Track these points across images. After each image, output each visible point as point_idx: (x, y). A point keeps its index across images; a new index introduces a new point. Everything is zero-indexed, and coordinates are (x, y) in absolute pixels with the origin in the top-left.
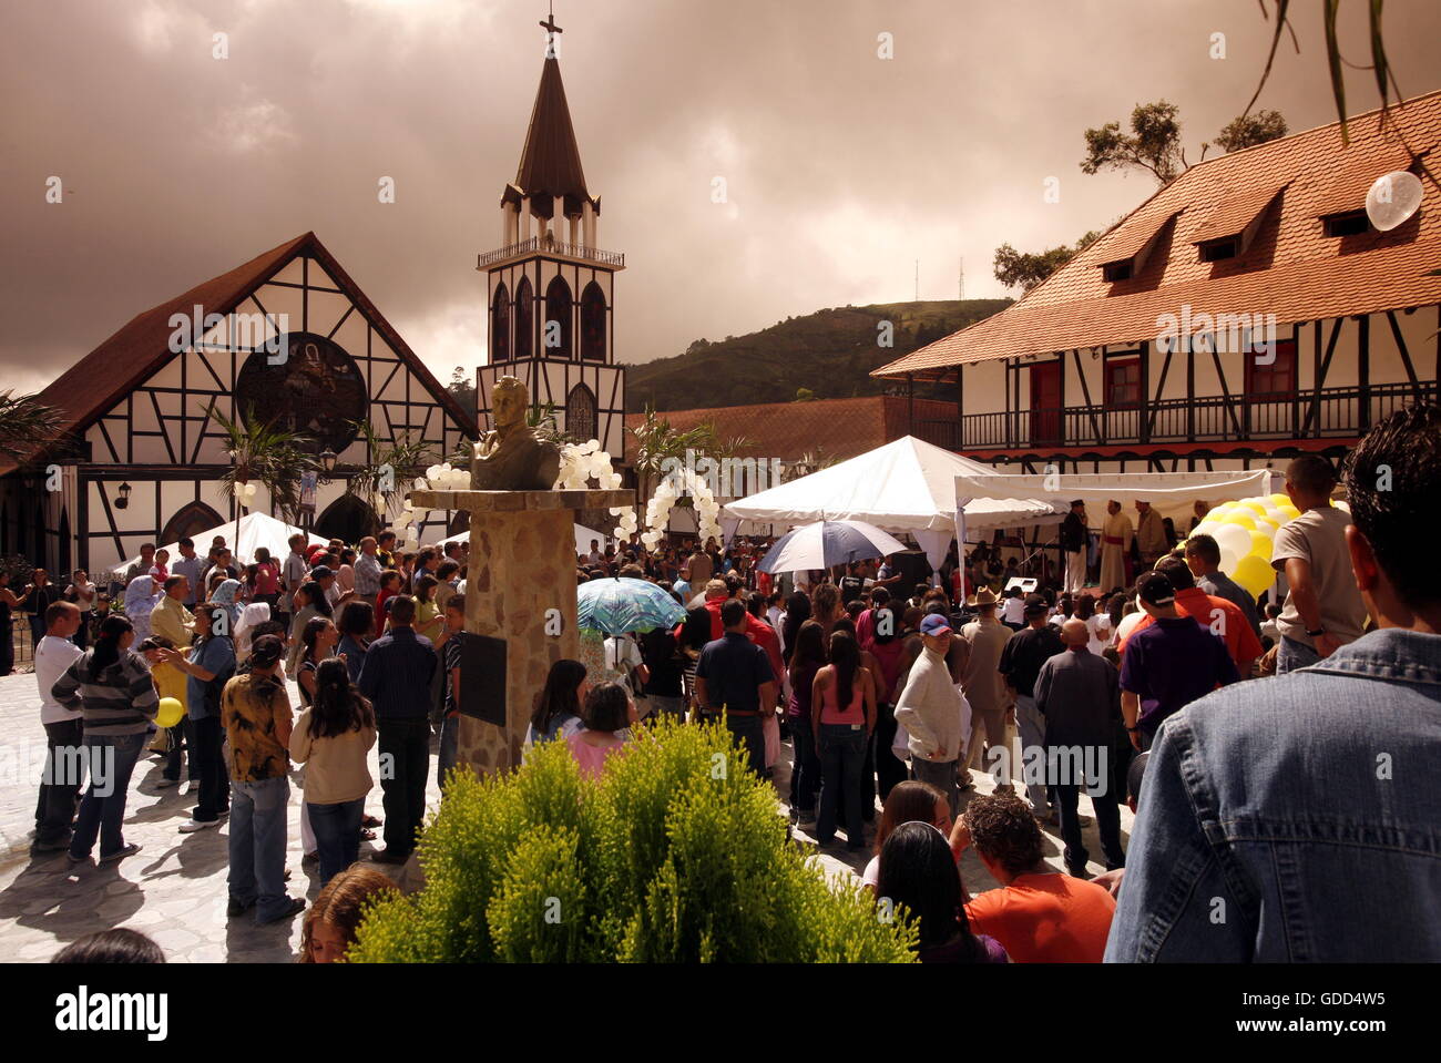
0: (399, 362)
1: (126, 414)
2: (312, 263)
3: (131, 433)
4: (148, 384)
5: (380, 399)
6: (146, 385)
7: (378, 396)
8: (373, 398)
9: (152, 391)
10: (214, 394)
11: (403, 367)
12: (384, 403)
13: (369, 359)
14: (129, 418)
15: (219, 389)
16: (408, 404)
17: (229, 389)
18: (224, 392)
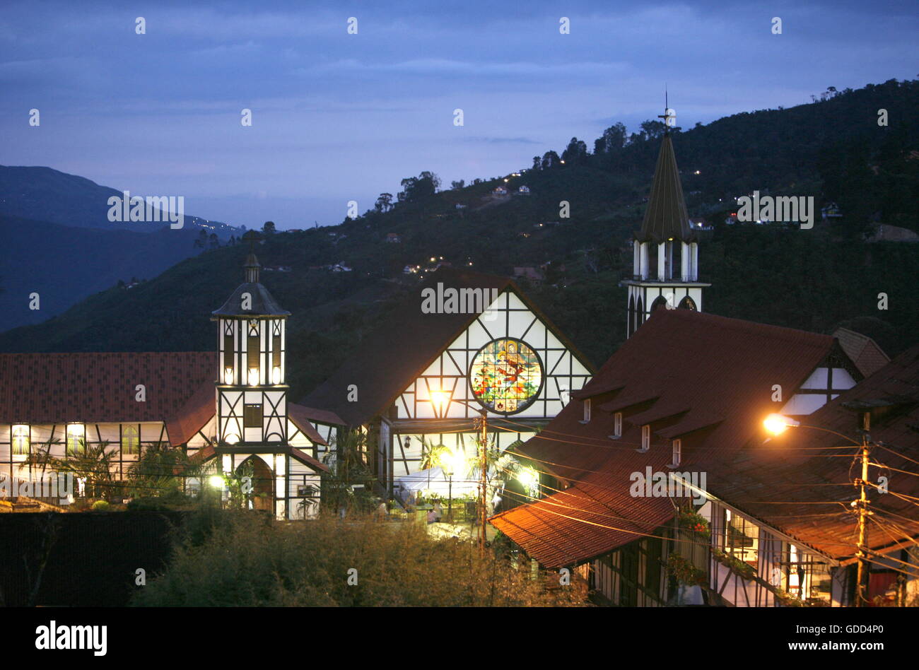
0: (565, 350)
1: (414, 390)
2: (512, 295)
3: (416, 401)
4: (424, 374)
5: (553, 374)
6: (423, 375)
7: (552, 371)
8: (548, 373)
9: (426, 377)
10: (457, 377)
11: (568, 353)
12: (555, 377)
13: (546, 349)
14: (415, 393)
15: (460, 374)
16: (571, 376)
17: (465, 374)
18: (462, 376)
